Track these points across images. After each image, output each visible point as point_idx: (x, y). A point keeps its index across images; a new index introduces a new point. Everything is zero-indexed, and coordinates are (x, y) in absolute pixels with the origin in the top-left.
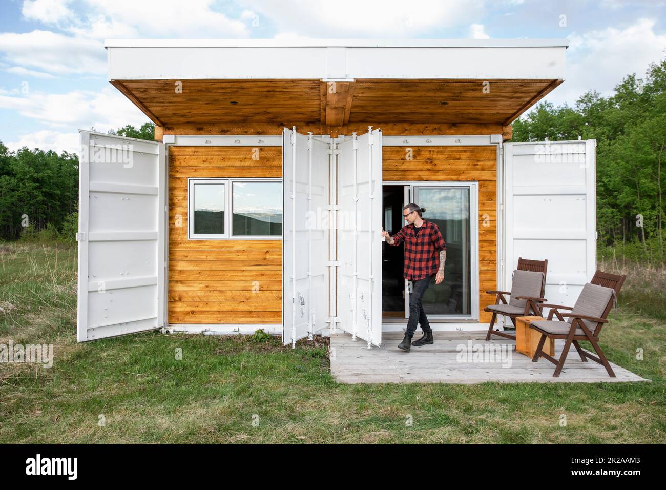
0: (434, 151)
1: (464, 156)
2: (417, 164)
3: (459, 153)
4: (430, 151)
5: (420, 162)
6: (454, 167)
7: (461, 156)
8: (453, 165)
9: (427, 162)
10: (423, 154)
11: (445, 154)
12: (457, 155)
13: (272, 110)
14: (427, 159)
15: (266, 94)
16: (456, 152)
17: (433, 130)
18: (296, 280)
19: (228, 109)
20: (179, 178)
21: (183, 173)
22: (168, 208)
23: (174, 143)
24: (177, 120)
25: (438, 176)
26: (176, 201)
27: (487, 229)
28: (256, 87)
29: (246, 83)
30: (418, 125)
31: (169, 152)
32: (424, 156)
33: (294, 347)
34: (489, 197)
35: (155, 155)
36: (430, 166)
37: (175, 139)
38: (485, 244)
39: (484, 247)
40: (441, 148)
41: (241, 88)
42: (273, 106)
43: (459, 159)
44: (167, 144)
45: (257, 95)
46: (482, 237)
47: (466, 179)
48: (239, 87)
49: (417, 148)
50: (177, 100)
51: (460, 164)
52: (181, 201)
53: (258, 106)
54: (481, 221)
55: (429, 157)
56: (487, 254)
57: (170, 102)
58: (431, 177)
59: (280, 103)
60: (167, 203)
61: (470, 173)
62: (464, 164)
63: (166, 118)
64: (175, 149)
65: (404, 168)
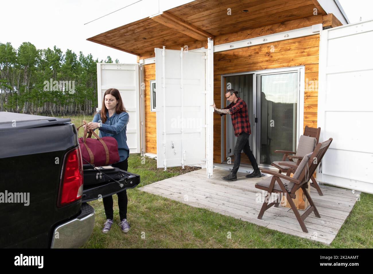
1: (293, 47)
3: (289, 45)
4: (268, 47)
5: (260, 56)
6: (285, 56)
7: (291, 47)
9: (266, 56)
10: (263, 50)
11: (279, 47)
12: (288, 47)
13: (166, 38)
14: (265, 53)
15: (147, 31)
16: (287, 45)
17: (267, 31)
18: (167, 134)
19: (147, 42)
20: (147, 81)
21: (148, 78)
22: (143, 96)
23: (143, 64)
24: (140, 52)
25: (274, 65)
26: (147, 93)
27: (310, 103)
28: (136, 28)
29: (129, 28)
30: (257, 30)
31: (143, 68)
32: (264, 51)
33: (165, 170)
34: (313, 77)
35: (134, 70)
36: (268, 58)
37: (144, 61)
38: (308, 116)
39: (308, 118)
40: (276, 43)
41: (132, 31)
42: (162, 36)
43: (290, 49)
44: (141, 64)
45: (145, 33)
46: (306, 110)
47: (294, 64)
48: (130, 30)
49: (259, 47)
50: (122, 42)
51: (290, 53)
52: (148, 92)
53: (157, 38)
54: (306, 97)
55: (267, 52)
56: (310, 123)
57: (122, 44)
58: (268, 66)
59: (162, 34)
60: (142, 94)
61: (297, 60)
62: (293, 53)
63: (135, 51)
64: (146, 66)
65: (251, 62)
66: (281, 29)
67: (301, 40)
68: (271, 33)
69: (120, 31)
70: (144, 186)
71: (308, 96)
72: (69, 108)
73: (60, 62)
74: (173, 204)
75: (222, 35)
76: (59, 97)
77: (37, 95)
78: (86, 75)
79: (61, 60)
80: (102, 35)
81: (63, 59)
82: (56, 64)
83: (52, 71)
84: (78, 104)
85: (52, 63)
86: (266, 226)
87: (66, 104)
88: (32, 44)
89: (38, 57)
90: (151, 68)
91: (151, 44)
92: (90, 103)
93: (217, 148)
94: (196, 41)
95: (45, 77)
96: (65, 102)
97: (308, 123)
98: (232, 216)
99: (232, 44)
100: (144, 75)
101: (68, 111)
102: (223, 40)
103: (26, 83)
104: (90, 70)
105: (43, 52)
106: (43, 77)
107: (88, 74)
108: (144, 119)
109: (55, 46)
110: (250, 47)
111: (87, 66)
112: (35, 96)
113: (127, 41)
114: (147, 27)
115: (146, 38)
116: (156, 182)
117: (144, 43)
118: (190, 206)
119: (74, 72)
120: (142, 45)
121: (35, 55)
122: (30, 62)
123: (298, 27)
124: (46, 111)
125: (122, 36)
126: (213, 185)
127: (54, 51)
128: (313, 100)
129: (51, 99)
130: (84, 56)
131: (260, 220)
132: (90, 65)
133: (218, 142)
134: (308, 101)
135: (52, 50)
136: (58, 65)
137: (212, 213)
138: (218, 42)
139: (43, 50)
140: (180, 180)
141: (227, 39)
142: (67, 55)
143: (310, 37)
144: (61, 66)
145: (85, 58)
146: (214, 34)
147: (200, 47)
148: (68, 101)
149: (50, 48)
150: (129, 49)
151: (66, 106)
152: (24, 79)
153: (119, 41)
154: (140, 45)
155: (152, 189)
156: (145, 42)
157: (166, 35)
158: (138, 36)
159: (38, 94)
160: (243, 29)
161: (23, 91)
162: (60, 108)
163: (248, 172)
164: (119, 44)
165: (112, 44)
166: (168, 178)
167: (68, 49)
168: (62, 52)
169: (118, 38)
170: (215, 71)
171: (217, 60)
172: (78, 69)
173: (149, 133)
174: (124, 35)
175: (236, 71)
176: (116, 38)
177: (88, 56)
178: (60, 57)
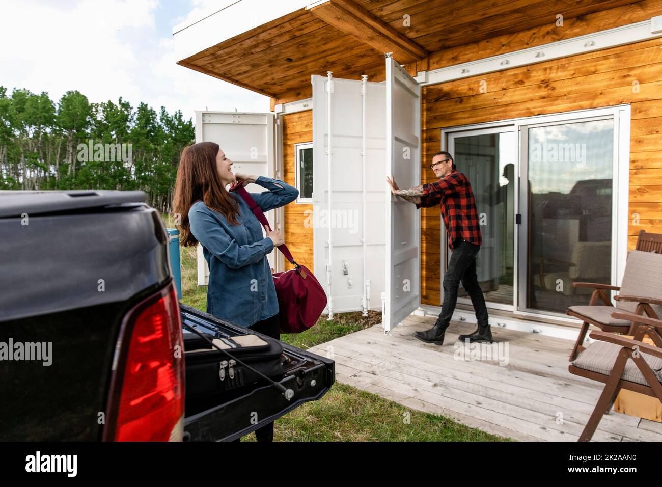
0: (551, 68)
1: (603, 66)
2: (524, 91)
3: (594, 64)
4: (546, 69)
5: (528, 88)
6: (586, 86)
7: (598, 68)
8: (584, 84)
9: (540, 87)
10: (535, 76)
11: (569, 69)
12: (590, 67)
13: (332, 58)
14: (540, 82)
15: (295, 42)
16: (588, 63)
17: (543, 36)
18: (334, 247)
19: (294, 67)
20: (289, 145)
21: (292, 140)
22: (281, 174)
23: (282, 112)
24: (276, 89)
25: (559, 105)
26: (288, 167)
27: (645, 182)
28: (276, 36)
30: (521, 34)
31: (282, 121)
32: (536, 78)
33: (330, 318)
34: (650, 128)
35: (264, 125)
36: (545, 91)
37: (284, 107)
38: (640, 209)
40: (564, 61)
41: (267, 42)
42: (325, 54)
43: (595, 72)
44: (278, 114)
45: (290, 46)
46: (635, 197)
47: (606, 103)
48: (264, 41)
49: (525, 69)
50: (244, 68)
51: (596, 80)
52: (291, 167)
53: (312, 58)
54: (635, 171)
55: (543, 79)
57: (245, 72)
58: (545, 108)
59: (325, 49)
60: (280, 170)
61: (612, 93)
62: (603, 80)
63: (268, 88)
64: (286, 117)
65: (506, 101)
66: (577, 30)
68: (554, 40)
69: (243, 43)
71: (638, 167)
73: (128, 123)
74: (365, 403)
75: (445, 48)
76: (125, 182)
77: (88, 179)
78: (172, 147)
79: (130, 122)
80: (207, 53)
81: (133, 119)
82: (121, 128)
84: (157, 196)
85: (115, 125)
88: (81, 94)
89: (92, 116)
90: (297, 120)
91: (299, 73)
93: (432, 274)
99: (466, 66)
100: (284, 134)
102: (448, 59)
103: (70, 158)
104: (177, 138)
105: (99, 108)
107: (175, 144)
108: (283, 218)
109: (121, 98)
110: (504, 72)
111: (173, 131)
112: (84, 182)
113: (254, 66)
114: (298, 34)
115: (291, 58)
117: (287, 71)
119: (151, 141)
120: (281, 76)
121: (87, 111)
122: (77, 124)
123: (617, 24)
125: (246, 54)
127: (119, 107)
128: (650, 176)
130: (168, 114)
132: (178, 129)
133: (433, 263)
134: (640, 179)
135: (115, 104)
136: (125, 128)
138: (437, 64)
139: (100, 103)
140: (365, 342)
141: (456, 56)
142: (139, 113)
144: (129, 130)
145: (169, 117)
146: (428, 48)
149: (112, 102)
152: (67, 152)
153: (239, 66)
154: (278, 74)
156: (288, 67)
157: (332, 52)
158: (278, 53)
159: (91, 178)
161: (65, 172)
163: (502, 325)
164: (238, 72)
166: (340, 335)
167: (141, 103)
168: (132, 108)
169: (238, 60)
170: (427, 123)
171: (434, 101)
172: (158, 136)
173: (291, 244)
174: (250, 52)
175: (473, 121)
176: (234, 60)
177: (175, 113)
178: (127, 115)
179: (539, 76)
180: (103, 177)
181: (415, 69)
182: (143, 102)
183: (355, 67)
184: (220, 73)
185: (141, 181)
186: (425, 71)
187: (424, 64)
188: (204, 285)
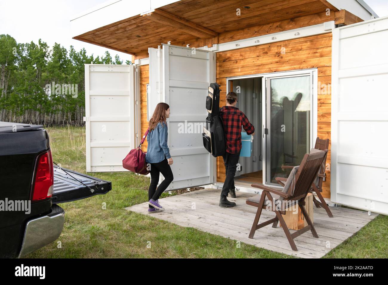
0: (280, 46)
1: (305, 46)
2: (268, 58)
3: (301, 45)
4: (278, 46)
5: (270, 57)
6: (297, 57)
7: (303, 47)
8: (296, 55)
9: (275, 56)
10: (273, 50)
11: (289, 47)
12: (299, 46)
13: (164, 36)
14: (275, 53)
15: (140, 28)
16: (298, 44)
17: (275, 28)
19: (142, 40)
20: (144, 85)
21: (145, 81)
22: (139, 103)
23: (139, 64)
24: (135, 50)
25: (284, 67)
26: (143, 99)
27: (325, 111)
28: (128, 26)
29: (120, 26)
30: (265, 26)
31: (139, 70)
32: (273, 51)
34: (327, 82)
35: (128, 72)
36: (278, 59)
37: (140, 61)
38: (323, 126)
39: (322, 128)
40: (287, 42)
41: (124, 28)
42: (158, 34)
43: (301, 49)
44: (136, 65)
45: (137, 30)
46: (320, 119)
47: (306, 67)
48: (121, 28)
49: (268, 46)
50: (113, 40)
51: (302, 54)
52: (145, 98)
53: (152, 36)
54: (320, 105)
55: (277, 52)
56: (324, 135)
57: (114, 42)
58: (278, 68)
59: (158, 31)
60: (138, 100)
61: (310, 61)
62: (305, 54)
63: (130, 50)
64: (142, 67)
65: (259, 63)
66: (291, 26)
67: (313, 39)
68: (280, 31)
69: (110, 29)
70: (133, 206)
71: (322, 103)
72: (56, 118)
73: (46, 58)
74: (160, 224)
75: (226, 32)
76: (43, 103)
79: (47, 57)
80: (90, 33)
81: (49, 55)
82: (41, 62)
83: (36, 71)
84: (67, 112)
85: (36, 60)
86: (255, 245)
87: (52, 113)
88: (11, 37)
89: (19, 53)
92: (82, 111)
94: (198, 39)
95: (26, 79)
96: (51, 110)
97: (323, 135)
98: (221, 235)
99: (237, 42)
100: (140, 78)
101: (55, 121)
102: (228, 38)
103: (3, 85)
105: (25, 47)
106: (24, 78)
108: (140, 130)
109: (40, 39)
110: (258, 46)
112: (13, 102)
113: (118, 39)
114: (140, 25)
115: (139, 35)
116: (147, 202)
117: (139, 41)
118: (178, 226)
119: (63, 72)
120: (136, 44)
122: (9, 59)
123: (309, 25)
124: (27, 121)
125: (112, 34)
126: (212, 205)
127: (39, 46)
128: (327, 108)
129: (34, 105)
130: (75, 51)
131: (251, 239)
134: (322, 109)
135: (36, 44)
136: (43, 62)
137: (201, 233)
138: (223, 40)
139: (25, 44)
140: (175, 200)
141: (232, 36)
142: (54, 50)
143: (323, 35)
144: (46, 65)
145: (76, 54)
146: (217, 31)
147: (203, 45)
148: (54, 108)
149: (33, 42)
150: (122, 48)
151: (52, 115)
153: (109, 39)
154: (134, 43)
155: (141, 209)
156: (139, 40)
157: (162, 33)
158: (131, 33)
160: (250, 26)
162: (44, 117)
164: (110, 42)
165: (102, 43)
167: (56, 43)
168: (49, 47)
169: (108, 37)
170: (219, 74)
171: (222, 61)
172: (68, 68)
173: (145, 147)
174: (114, 33)
175: (243, 74)
176: (105, 37)
177: (80, 51)
178: (45, 52)
179: (275, 50)
180: (27, 99)
181: (211, 42)
182: (57, 43)
183: (178, 40)
184: (99, 42)
185: (55, 102)
186: (217, 44)
187: (215, 40)
188: (90, 172)
